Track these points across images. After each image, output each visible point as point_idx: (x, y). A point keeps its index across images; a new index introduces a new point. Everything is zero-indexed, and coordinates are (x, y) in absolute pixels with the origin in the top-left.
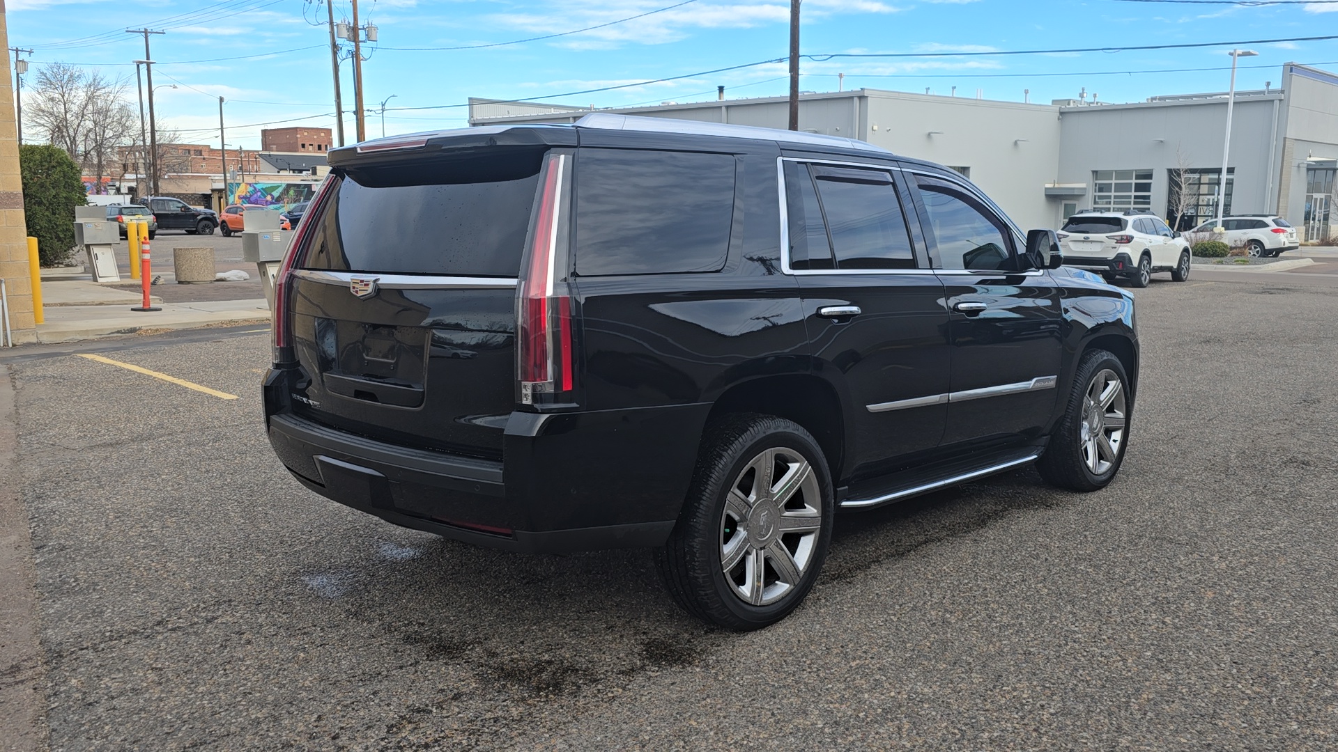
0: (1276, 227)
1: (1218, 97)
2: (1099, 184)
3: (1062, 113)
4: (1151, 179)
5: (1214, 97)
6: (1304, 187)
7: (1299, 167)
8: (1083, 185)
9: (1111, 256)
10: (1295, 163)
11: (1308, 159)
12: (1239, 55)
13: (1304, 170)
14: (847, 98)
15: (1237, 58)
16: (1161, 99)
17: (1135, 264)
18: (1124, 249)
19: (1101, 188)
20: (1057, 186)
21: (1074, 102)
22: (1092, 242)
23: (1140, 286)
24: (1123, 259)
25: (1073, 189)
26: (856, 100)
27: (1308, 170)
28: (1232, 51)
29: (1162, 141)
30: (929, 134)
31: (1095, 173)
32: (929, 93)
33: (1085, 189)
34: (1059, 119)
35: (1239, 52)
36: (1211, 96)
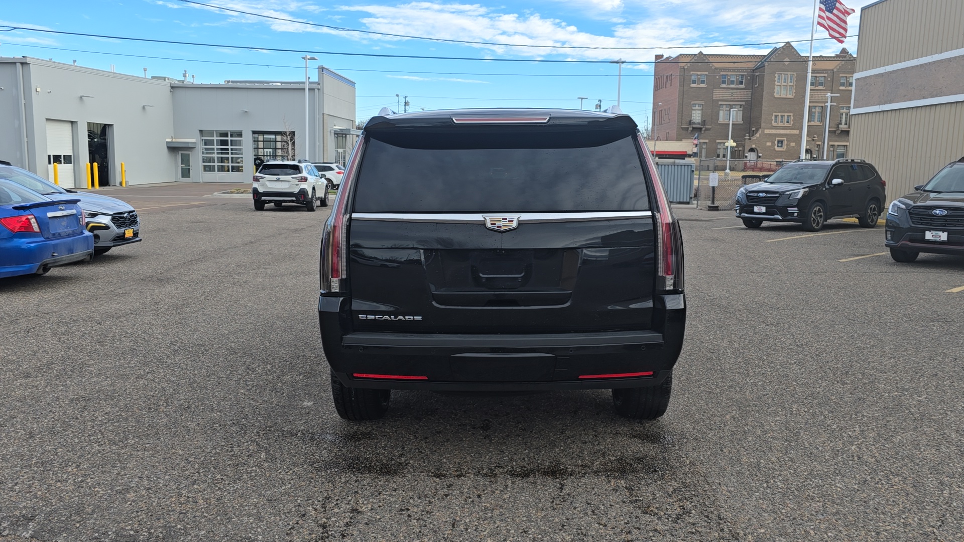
0: (339, 171)
1: (274, 84)
2: (205, 140)
3: (172, 87)
4: (242, 137)
5: (270, 84)
6: (334, 146)
7: (330, 132)
8: (193, 140)
9: (296, 191)
10: (329, 129)
11: (335, 127)
12: (309, 59)
13: (333, 134)
14: (11, 63)
15: (308, 61)
16: (233, 82)
17: (310, 196)
18: (304, 186)
19: (206, 143)
20: (174, 140)
21: (168, 79)
22: (282, 181)
23: (312, 210)
24: (303, 192)
25: (188, 143)
26: (19, 66)
27: (335, 134)
28: (304, 56)
29: (246, 112)
30: (81, 97)
31: (201, 131)
32: (75, 64)
33: (195, 143)
34: (170, 91)
35: (309, 57)
36: (268, 82)
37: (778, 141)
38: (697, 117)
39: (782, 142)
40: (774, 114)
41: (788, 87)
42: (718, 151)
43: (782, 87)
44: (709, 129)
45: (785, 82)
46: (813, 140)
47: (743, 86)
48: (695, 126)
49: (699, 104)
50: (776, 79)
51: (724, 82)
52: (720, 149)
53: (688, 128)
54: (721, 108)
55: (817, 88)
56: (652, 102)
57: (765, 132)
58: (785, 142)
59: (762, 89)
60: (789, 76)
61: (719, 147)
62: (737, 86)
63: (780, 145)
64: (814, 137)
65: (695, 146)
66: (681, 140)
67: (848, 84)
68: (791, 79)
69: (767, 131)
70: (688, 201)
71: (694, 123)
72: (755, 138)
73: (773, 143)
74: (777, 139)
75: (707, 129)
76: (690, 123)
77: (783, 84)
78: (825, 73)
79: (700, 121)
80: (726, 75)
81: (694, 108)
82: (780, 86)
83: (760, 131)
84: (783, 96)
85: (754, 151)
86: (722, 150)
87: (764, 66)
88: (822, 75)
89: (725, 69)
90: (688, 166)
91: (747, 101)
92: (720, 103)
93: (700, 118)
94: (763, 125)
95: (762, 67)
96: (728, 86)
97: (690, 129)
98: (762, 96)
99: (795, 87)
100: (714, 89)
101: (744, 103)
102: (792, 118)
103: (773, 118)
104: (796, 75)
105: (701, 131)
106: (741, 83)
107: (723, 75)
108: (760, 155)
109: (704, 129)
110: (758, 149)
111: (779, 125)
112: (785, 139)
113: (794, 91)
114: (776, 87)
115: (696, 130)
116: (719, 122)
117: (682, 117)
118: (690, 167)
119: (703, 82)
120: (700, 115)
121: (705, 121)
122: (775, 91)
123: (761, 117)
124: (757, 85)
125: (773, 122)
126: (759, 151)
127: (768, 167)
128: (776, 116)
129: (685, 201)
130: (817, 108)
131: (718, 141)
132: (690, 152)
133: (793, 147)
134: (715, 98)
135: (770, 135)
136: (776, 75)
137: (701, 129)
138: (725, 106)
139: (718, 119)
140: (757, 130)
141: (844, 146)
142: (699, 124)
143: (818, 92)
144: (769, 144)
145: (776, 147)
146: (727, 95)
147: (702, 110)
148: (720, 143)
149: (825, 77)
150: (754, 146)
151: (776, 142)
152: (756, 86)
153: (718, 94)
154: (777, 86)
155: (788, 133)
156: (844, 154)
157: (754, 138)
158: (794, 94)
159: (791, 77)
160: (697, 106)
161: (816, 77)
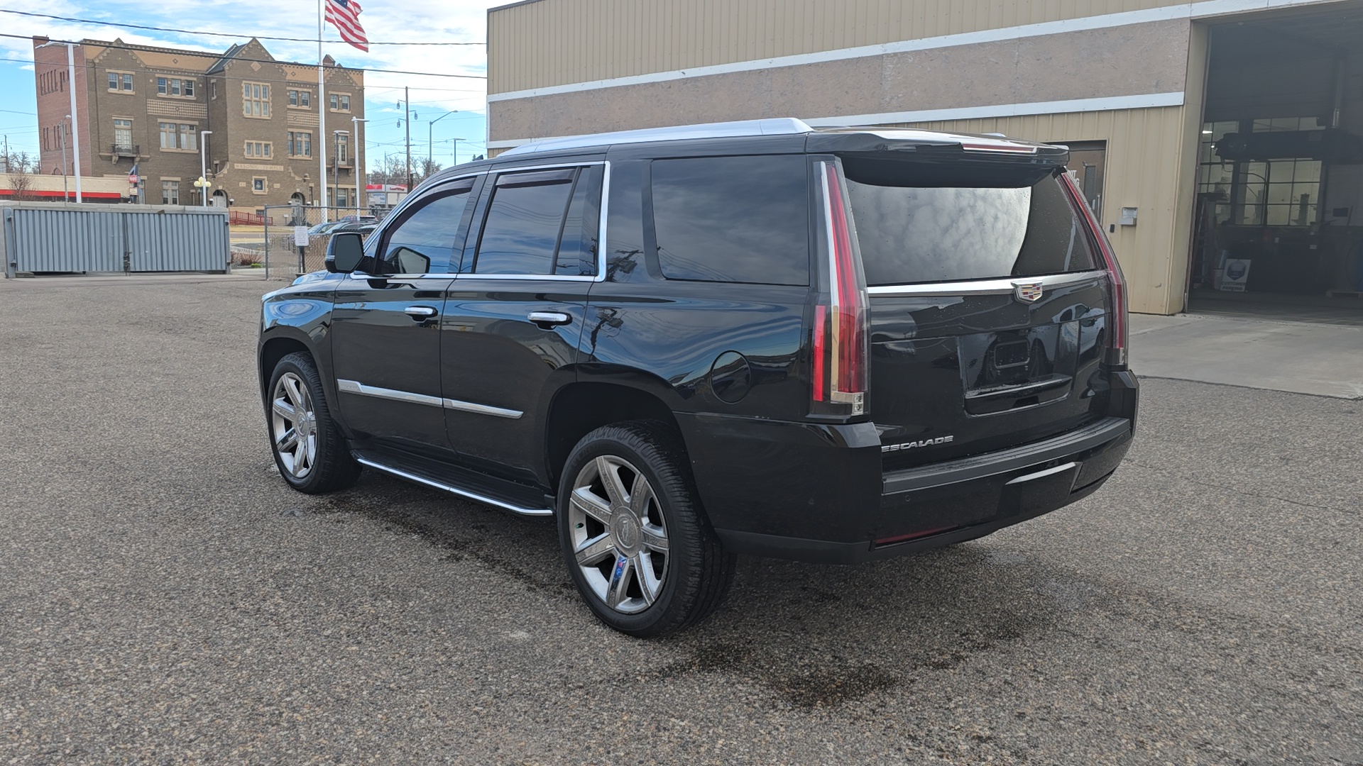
37: (256, 181)
38: (124, 139)
39: (261, 182)
40: (246, 141)
41: (262, 104)
42: (165, 193)
43: (254, 103)
44: (147, 160)
45: (256, 96)
46: (305, 181)
47: (192, 97)
48: (122, 154)
49: (124, 121)
50: (244, 90)
51: (162, 90)
52: (167, 190)
53: (111, 157)
54: (162, 129)
55: (300, 108)
56: (36, 112)
57: (236, 168)
58: (266, 183)
59: (225, 104)
60: (262, 88)
61: (165, 187)
62: (183, 97)
63: (258, 186)
64: (306, 176)
65: (132, 185)
66: (102, 176)
67: (341, 105)
68: (265, 93)
69: (238, 166)
70: (224, 269)
71: (120, 150)
72: (222, 176)
73: (249, 183)
74: (254, 177)
75: (142, 160)
76: (114, 149)
77: (254, 99)
78: (309, 88)
79: (130, 147)
80: (164, 79)
81: (117, 126)
82: (251, 101)
83: (228, 165)
84: (256, 116)
85: (222, 195)
86: (170, 192)
87: (223, 70)
88: (305, 90)
89: (163, 70)
90: (219, 215)
91: (202, 120)
92: (160, 120)
93: (129, 143)
94: (230, 156)
95: (219, 71)
96: (170, 96)
97: (115, 158)
98: (226, 114)
99: (271, 104)
100: (146, 98)
101: (196, 123)
102: (272, 148)
103: (245, 146)
104: (270, 88)
105: (133, 162)
106: (189, 92)
107: (159, 78)
108: (232, 200)
109: (138, 159)
110: (227, 191)
111: (255, 158)
112: (266, 178)
113: (271, 110)
114: (244, 101)
115: (125, 162)
116: (161, 150)
117: (99, 138)
118: (221, 217)
119: (128, 86)
120: (129, 138)
121: (138, 147)
122: (244, 107)
123: (227, 144)
124: (215, 97)
125: (245, 153)
126: (229, 195)
127: (246, 217)
128: (249, 145)
129: (219, 268)
130: (303, 135)
131: (162, 178)
132: (125, 195)
133: (278, 189)
134: (151, 111)
135: (244, 171)
136: (243, 85)
137: (133, 159)
138: (168, 125)
139: (160, 146)
140: (223, 164)
141: (345, 189)
142: (128, 151)
143: (300, 114)
144: (243, 184)
145: (253, 189)
146: (169, 108)
147: (131, 129)
148: (167, 181)
149: (309, 93)
150: (220, 188)
151: (253, 183)
152: (213, 98)
153: (154, 107)
154: (246, 100)
155: (269, 169)
156: (345, 200)
157: (220, 175)
158: (271, 115)
159: (264, 89)
160: (122, 123)
161: (297, 91)
